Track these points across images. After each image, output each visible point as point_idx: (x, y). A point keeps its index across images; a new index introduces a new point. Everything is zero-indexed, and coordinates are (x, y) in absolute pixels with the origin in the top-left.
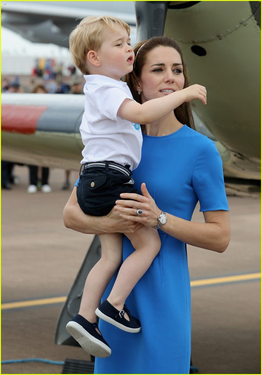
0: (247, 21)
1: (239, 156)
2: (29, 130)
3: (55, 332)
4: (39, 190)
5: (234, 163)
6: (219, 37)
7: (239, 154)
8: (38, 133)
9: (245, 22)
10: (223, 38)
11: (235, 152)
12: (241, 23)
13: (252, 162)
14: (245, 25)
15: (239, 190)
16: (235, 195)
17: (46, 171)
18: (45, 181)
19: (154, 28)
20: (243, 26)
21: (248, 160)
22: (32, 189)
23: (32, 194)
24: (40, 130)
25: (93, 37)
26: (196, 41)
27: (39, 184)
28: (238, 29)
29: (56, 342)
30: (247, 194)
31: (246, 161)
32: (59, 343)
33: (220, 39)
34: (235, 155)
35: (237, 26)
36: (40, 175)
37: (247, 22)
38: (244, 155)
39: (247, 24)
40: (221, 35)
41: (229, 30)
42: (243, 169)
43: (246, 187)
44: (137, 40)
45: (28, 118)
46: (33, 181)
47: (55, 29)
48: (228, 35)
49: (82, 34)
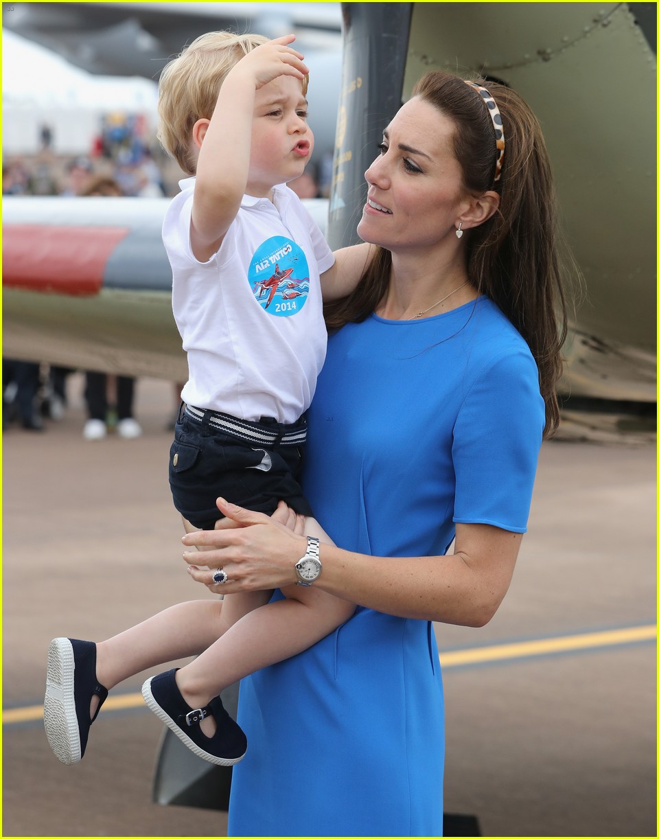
0: (609, 14)
1: (593, 344)
2: (84, 286)
3: (152, 773)
4: (112, 432)
5: (582, 361)
6: (543, 55)
7: (594, 339)
8: (106, 294)
9: (606, 17)
10: (552, 56)
11: (584, 334)
12: (596, 21)
13: (625, 358)
14: (604, 26)
15: (594, 428)
16: (583, 440)
17: (126, 385)
18: (125, 410)
19: (384, 35)
20: (600, 26)
21: (617, 353)
22: (95, 429)
23: (95, 441)
24: (112, 285)
25: (212, 88)
26: (486, 64)
27: (112, 417)
28: (588, 35)
29: (155, 799)
30: (615, 437)
31: (612, 356)
32: (164, 800)
33: (546, 59)
34: (584, 343)
35: (587, 28)
36: (112, 395)
37: (610, 18)
38: (607, 341)
39: (609, 22)
40: (549, 51)
41: (566, 39)
42: (604, 377)
43: (612, 419)
44: (344, 63)
45: (84, 256)
46: (97, 409)
47: (145, 42)
48: (564, 51)
49: (188, 74)
